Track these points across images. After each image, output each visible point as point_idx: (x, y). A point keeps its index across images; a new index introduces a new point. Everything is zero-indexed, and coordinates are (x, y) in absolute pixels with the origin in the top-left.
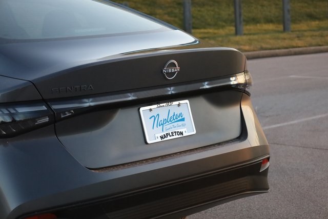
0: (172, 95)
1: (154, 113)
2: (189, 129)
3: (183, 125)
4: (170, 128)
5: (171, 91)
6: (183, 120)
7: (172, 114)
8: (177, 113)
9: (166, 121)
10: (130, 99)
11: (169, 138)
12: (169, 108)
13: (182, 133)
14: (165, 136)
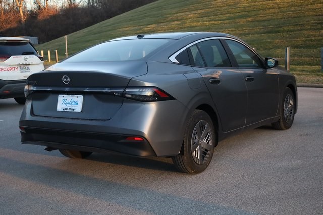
0: (67, 91)
1: (65, 98)
2: (78, 108)
3: (77, 107)
4: (69, 106)
5: (67, 89)
6: (77, 104)
7: (72, 100)
8: (76, 100)
9: (69, 103)
10: (49, 89)
11: (67, 110)
12: (72, 97)
13: (74, 110)
14: (65, 109)
